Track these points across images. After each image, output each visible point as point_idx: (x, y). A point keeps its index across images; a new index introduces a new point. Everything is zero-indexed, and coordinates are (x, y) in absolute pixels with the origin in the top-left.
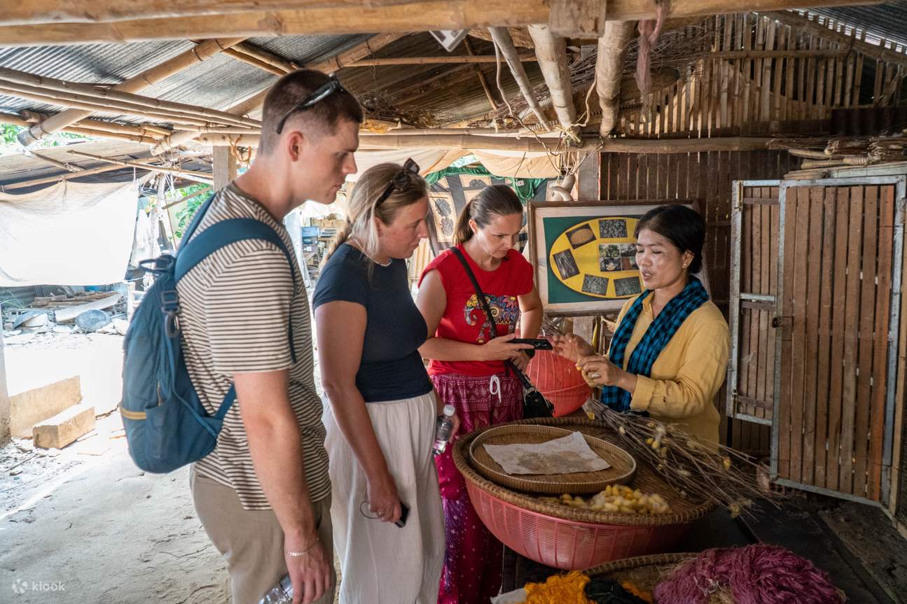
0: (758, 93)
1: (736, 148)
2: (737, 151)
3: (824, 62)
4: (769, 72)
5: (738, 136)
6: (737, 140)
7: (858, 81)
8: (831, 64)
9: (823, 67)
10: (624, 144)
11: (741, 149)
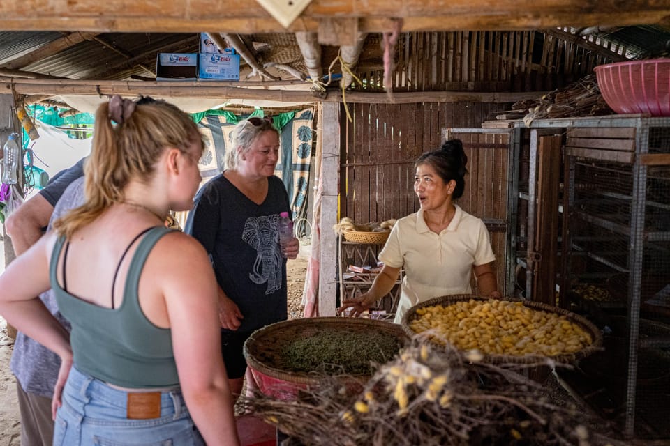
0: (459, 57)
1: (444, 100)
2: (445, 103)
3: (506, 34)
4: (467, 41)
5: (445, 90)
6: (444, 93)
7: (531, 50)
8: (512, 36)
9: (506, 39)
10: (359, 96)
11: (448, 101)
